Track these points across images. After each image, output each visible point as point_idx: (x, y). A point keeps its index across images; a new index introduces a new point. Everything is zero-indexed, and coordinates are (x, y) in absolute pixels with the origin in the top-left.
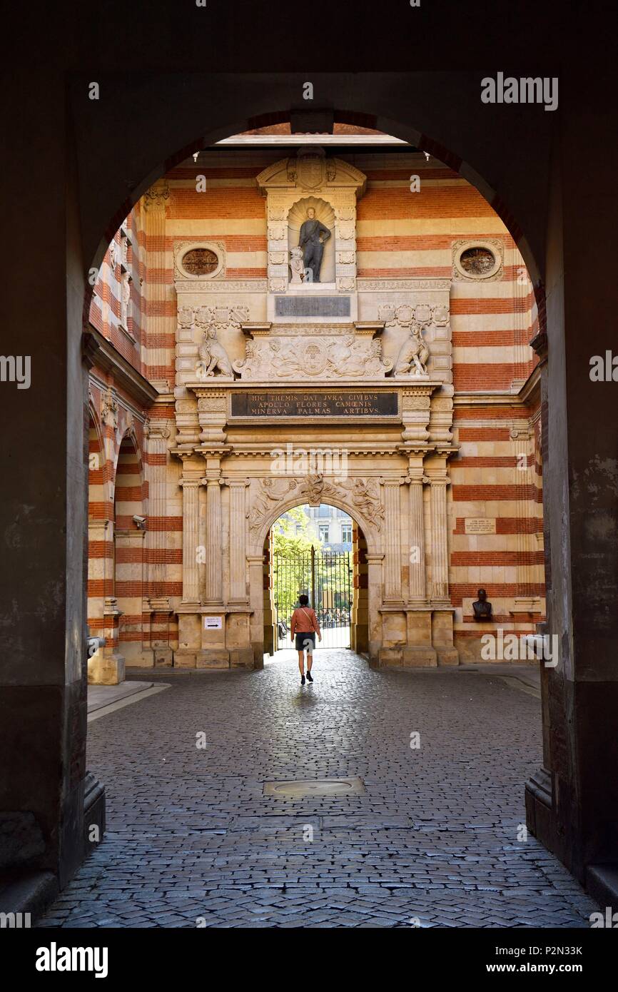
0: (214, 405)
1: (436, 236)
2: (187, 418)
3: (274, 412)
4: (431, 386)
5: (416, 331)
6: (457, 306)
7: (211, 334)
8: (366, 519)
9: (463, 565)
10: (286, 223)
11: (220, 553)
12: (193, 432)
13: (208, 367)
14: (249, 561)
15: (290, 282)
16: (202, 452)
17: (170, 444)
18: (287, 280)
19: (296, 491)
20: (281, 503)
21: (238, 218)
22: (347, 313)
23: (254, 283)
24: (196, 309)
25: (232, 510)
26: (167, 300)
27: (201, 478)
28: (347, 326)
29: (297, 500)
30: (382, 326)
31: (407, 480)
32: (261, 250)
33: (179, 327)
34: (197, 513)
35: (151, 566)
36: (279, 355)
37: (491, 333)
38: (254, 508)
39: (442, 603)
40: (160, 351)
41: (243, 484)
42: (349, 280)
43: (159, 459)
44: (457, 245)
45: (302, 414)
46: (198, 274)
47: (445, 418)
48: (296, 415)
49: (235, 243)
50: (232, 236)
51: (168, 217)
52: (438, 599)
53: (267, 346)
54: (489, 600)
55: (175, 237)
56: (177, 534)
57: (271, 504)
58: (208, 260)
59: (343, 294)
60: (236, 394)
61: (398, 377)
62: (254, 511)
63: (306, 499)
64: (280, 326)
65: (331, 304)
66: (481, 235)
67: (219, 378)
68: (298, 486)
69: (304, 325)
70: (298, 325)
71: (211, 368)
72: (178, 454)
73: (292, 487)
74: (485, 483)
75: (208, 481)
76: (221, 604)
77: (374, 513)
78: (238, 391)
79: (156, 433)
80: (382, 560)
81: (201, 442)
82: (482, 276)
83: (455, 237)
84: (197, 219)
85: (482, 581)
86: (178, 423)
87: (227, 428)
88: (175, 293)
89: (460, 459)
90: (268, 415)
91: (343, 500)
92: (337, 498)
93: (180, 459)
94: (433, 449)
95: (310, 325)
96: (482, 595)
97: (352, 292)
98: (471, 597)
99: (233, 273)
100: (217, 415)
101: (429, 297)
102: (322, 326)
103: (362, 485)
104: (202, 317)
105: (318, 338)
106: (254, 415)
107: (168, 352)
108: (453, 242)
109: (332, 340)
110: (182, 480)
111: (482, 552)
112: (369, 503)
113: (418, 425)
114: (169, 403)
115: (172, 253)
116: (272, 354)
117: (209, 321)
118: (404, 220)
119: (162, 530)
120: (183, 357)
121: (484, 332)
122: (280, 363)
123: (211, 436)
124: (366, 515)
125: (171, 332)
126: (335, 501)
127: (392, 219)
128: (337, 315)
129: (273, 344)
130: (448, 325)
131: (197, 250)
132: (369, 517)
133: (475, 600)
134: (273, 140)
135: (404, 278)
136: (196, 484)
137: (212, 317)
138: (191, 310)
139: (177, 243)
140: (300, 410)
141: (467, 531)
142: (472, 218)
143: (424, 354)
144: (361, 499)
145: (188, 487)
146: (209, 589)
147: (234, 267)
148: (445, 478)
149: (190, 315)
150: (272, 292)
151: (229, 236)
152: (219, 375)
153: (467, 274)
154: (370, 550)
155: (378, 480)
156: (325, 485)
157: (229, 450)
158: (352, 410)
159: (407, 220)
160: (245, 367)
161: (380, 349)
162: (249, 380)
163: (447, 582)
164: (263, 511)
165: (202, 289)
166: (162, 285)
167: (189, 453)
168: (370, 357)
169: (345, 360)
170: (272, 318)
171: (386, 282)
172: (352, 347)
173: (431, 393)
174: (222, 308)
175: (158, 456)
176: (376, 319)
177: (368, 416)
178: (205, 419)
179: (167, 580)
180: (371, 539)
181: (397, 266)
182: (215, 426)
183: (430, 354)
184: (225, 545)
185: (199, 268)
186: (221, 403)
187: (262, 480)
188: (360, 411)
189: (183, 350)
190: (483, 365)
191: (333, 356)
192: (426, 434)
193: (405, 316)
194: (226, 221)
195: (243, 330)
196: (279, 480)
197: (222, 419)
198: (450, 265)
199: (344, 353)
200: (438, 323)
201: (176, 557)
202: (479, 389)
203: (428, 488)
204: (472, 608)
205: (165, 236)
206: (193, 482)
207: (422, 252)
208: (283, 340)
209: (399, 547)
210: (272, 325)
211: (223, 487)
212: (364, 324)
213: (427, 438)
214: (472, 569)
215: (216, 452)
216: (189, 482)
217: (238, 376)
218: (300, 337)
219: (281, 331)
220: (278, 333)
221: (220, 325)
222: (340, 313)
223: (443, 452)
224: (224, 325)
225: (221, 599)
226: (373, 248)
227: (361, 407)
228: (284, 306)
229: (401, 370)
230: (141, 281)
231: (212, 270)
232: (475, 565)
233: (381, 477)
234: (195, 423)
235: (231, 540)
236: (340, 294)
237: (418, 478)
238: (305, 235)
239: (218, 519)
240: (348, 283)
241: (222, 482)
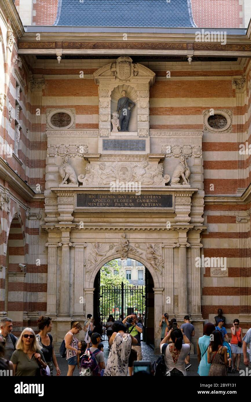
0: (66, 200)
1: (194, 107)
2: (51, 207)
3: (101, 204)
4: (191, 191)
5: (183, 160)
6: (206, 146)
7: (66, 160)
8: (153, 267)
9: (209, 295)
10: (110, 99)
11: (69, 286)
12: (54, 216)
13: (64, 179)
14: (85, 291)
15: (111, 131)
16: (59, 227)
17: (41, 223)
18: (110, 130)
19: (113, 251)
20: (104, 258)
21: (83, 96)
22: (144, 149)
23: (91, 131)
24: (58, 146)
25: (76, 261)
26: (42, 141)
27: (59, 242)
28: (144, 156)
29: (114, 256)
30: (164, 157)
31: (178, 245)
32: (96, 113)
33: (48, 156)
34: (56, 262)
35: (29, 293)
36: (104, 172)
37: (225, 162)
38: (89, 260)
39: (197, 316)
40: (37, 170)
41: (82, 246)
42: (145, 131)
43: (34, 231)
44: (206, 112)
45: (117, 206)
46: (59, 126)
47: (200, 210)
48: (114, 206)
49: (81, 110)
50: (79, 106)
51: (44, 95)
52: (195, 315)
53: (98, 167)
54: (224, 315)
55: (47, 106)
56: (44, 275)
57: (99, 259)
58: (65, 119)
59: (141, 138)
60: (80, 194)
61: (172, 186)
62: (89, 262)
63: (119, 255)
64: (105, 155)
65: (135, 144)
66: (220, 107)
67: (70, 185)
68: (115, 248)
69: (119, 155)
70: (115, 155)
71: (65, 179)
72: (45, 228)
73: (111, 248)
74: (222, 247)
75: (62, 244)
76: (69, 316)
77: (158, 264)
78: (81, 193)
79: (34, 216)
80: (162, 291)
81: (59, 221)
82: (220, 130)
83: (205, 108)
84: (60, 96)
85: (220, 304)
86: (46, 211)
87: (73, 214)
88: (46, 137)
89: (208, 233)
90: (98, 207)
91: (141, 256)
92: (137, 255)
93: (47, 231)
94: (193, 227)
95: (122, 155)
96: (221, 312)
97: (147, 137)
98: (214, 313)
99: (79, 126)
100: (69, 206)
101: (190, 141)
102: (130, 156)
103: (152, 247)
104: (61, 151)
105: (127, 163)
106: (89, 206)
107: (41, 170)
108: (204, 111)
109: (135, 164)
110: (48, 243)
111: (220, 287)
112: (155, 258)
113: (183, 213)
114: (42, 199)
115: (45, 115)
116: (100, 171)
117: (65, 152)
118: (176, 98)
119: (36, 272)
120: (50, 173)
121: (221, 161)
122: (105, 177)
123: (65, 218)
124: (154, 265)
125: (43, 159)
126: (136, 257)
127: (169, 97)
128: (138, 150)
129: (102, 166)
130: (201, 157)
131: (59, 114)
132: (155, 266)
133: (217, 315)
134: (103, 52)
135: (177, 130)
136: (56, 246)
137: (67, 150)
138: (55, 146)
139: (49, 109)
140: (116, 204)
141: (212, 275)
142: (214, 98)
143: (187, 173)
144: (150, 256)
145: (51, 247)
146: (62, 307)
147: (80, 123)
148: (199, 244)
149: (54, 149)
150: (101, 137)
151: (77, 106)
152: (70, 183)
153: (212, 129)
154: (156, 285)
155: (161, 245)
156: (130, 247)
157: (75, 226)
158: (146, 205)
159: (178, 98)
160: (85, 178)
161: (163, 169)
162: (87, 186)
163: (200, 305)
164: (94, 262)
165: (61, 135)
166: (39, 132)
167: (52, 227)
168: (157, 174)
169: (142, 175)
170: (101, 151)
171: (166, 132)
172: (146, 168)
173: (191, 195)
174: (73, 145)
175: (34, 229)
176: (160, 153)
177: (156, 208)
178: (61, 208)
179: (38, 301)
180: (157, 279)
181: (172, 124)
182: (67, 213)
183: (191, 173)
184: (72, 281)
185: (60, 123)
186: (70, 199)
187: (94, 244)
188: (151, 205)
189: (50, 169)
190: (221, 180)
191: (135, 173)
192: (189, 219)
193: (177, 151)
194: (76, 97)
195: (85, 158)
196: (103, 244)
197: (71, 208)
198: (202, 123)
199: (142, 171)
200: (195, 156)
201: (43, 288)
202: (219, 193)
203: (189, 250)
204: (214, 320)
205: (41, 106)
206: (54, 244)
207: (186, 116)
208: (107, 164)
209: (173, 284)
210: (101, 155)
211: (71, 248)
212: (153, 155)
213: (189, 221)
214: (215, 297)
215: (67, 228)
216: (51, 244)
217: (80, 184)
218: (117, 162)
219: (106, 159)
220: (104, 160)
221: (71, 155)
222: (140, 149)
223: (198, 229)
224: (74, 155)
225: (69, 313)
226: (159, 114)
227: (151, 202)
228: (108, 144)
229: (174, 182)
230: (27, 130)
231: (68, 124)
232: (216, 295)
233: (162, 243)
234: (56, 211)
235: (75, 279)
236: (140, 138)
237: (184, 244)
238: (120, 105)
239: (68, 266)
240: (144, 133)
241: (71, 244)
